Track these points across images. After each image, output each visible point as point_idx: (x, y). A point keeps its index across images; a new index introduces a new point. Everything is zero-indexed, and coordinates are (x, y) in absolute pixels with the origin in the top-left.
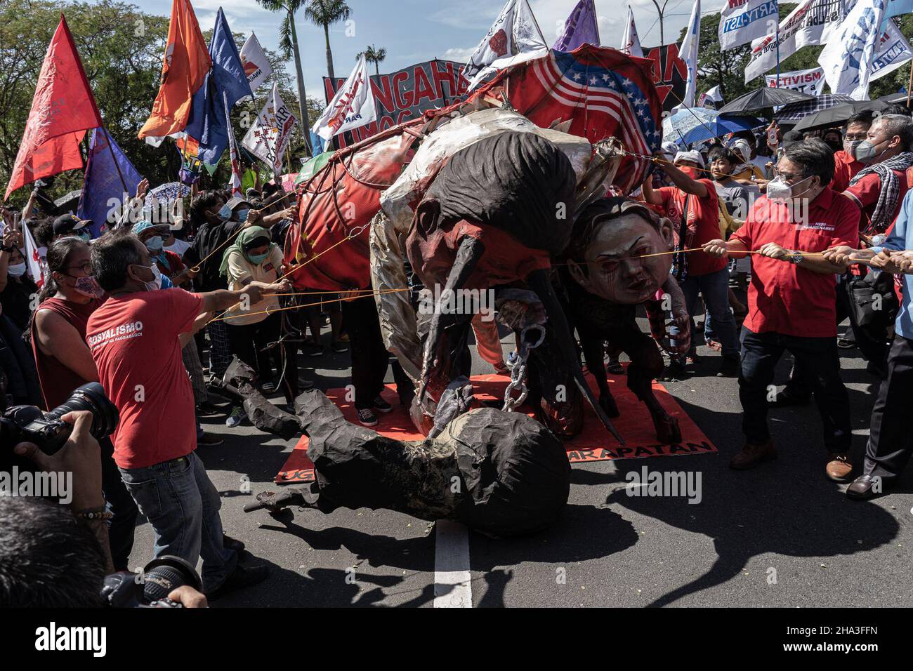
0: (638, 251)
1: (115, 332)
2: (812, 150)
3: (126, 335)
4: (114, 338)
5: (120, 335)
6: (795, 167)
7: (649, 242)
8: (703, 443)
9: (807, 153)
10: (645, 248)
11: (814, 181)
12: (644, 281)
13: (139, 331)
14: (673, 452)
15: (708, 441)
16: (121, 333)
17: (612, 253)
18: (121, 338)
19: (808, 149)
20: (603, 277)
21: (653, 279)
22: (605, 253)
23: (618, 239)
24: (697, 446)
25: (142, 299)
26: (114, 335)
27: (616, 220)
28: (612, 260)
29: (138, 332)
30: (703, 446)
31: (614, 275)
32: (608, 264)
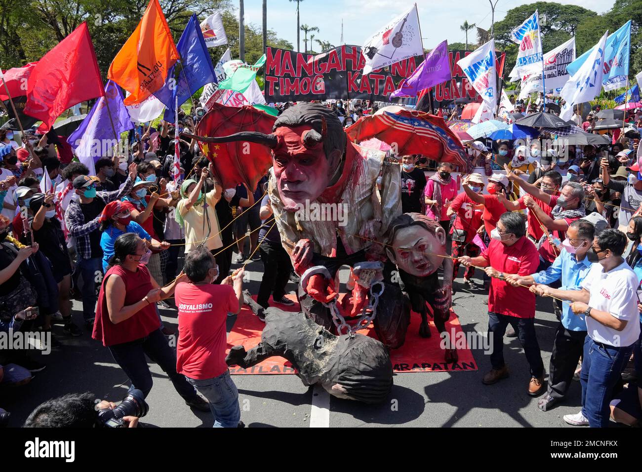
0: (421, 248)
1: (195, 307)
2: (512, 220)
3: (203, 310)
4: (195, 310)
5: (199, 310)
6: (504, 227)
7: (427, 241)
8: (471, 363)
9: (509, 221)
10: (424, 245)
11: (512, 236)
12: (425, 264)
13: (210, 309)
14: (453, 369)
15: (474, 362)
16: (199, 308)
17: (405, 247)
18: (200, 311)
19: (510, 219)
20: (402, 260)
21: (431, 263)
22: (401, 247)
23: (408, 239)
24: (468, 365)
25: (210, 293)
26: (195, 309)
27: (406, 229)
28: (406, 251)
29: (208, 309)
30: (470, 365)
31: (407, 260)
32: (405, 254)
